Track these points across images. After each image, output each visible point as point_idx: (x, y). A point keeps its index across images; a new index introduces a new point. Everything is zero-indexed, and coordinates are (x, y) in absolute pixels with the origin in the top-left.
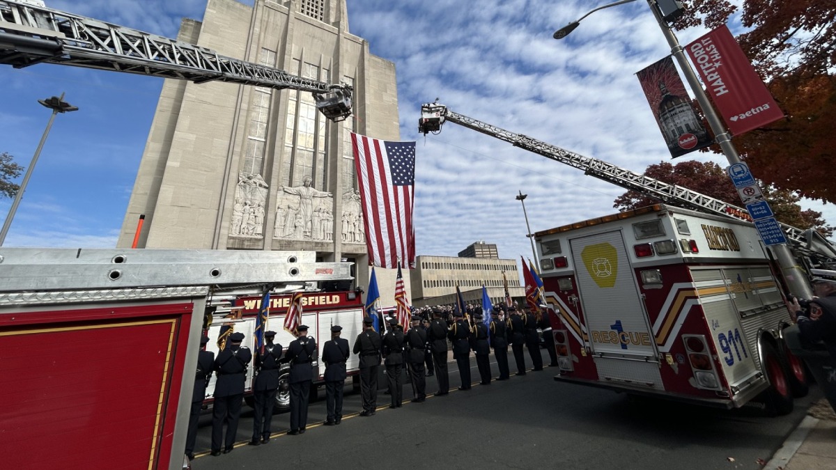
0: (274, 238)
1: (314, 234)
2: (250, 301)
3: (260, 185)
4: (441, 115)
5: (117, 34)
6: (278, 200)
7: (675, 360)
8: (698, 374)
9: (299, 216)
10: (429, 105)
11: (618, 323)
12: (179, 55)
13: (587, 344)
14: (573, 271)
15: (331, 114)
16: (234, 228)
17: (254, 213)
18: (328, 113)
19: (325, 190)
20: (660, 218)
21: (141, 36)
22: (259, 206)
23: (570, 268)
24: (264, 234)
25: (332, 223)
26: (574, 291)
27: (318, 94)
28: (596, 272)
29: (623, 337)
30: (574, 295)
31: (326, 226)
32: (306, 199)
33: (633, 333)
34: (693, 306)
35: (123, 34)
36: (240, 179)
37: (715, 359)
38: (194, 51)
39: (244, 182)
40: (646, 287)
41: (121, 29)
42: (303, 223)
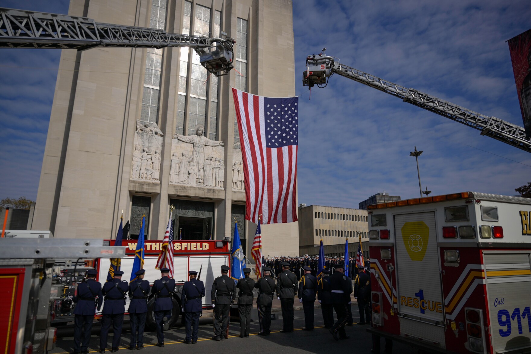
0: (170, 183)
1: (206, 181)
2: (133, 244)
3: (156, 133)
4: (327, 68)
5: (7, 17)
6: (173, 148)
7: (457, 327)
8: (472, 339)
9: (192, 163)
10: (314, 57)
11: (421, 292)
12: (61, 28)
13: (395, 306)
14: (393, 244)
15: (213, 68)
16: (134, 172)
17: (151, 159)
18: (210, 67)
19: (217, 139)
20: (467, 204)
21: (26, 15)
22: (156, 153)
23: (391, 240)
24: (161, 179)
25: (223, 171)
26: (392, 260)
27: (200, 49)
28: (411, 246)
29: (423, 303)
30: (391, 264)
31: (217, 174)
32: (198, 147)
33: (431, 302)
34: (479, 285)
35: (12, 16)
36: (138, 127)
37: (486, 329)
38: (73, 22)
39: (142, 130)
40: (446, 264)
41: (10, 11)
42: (196, 171)
